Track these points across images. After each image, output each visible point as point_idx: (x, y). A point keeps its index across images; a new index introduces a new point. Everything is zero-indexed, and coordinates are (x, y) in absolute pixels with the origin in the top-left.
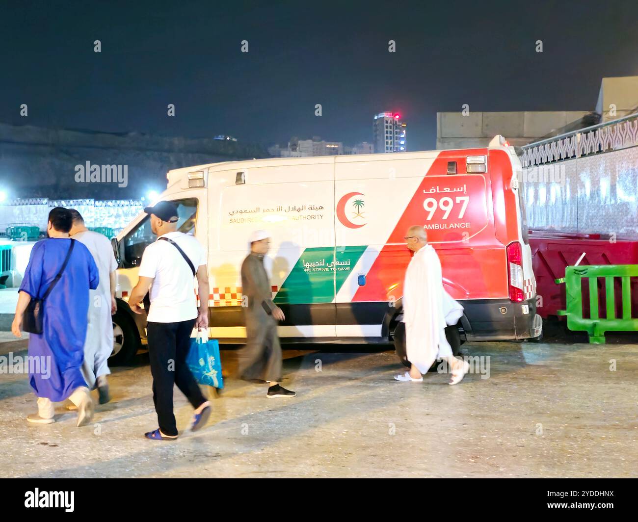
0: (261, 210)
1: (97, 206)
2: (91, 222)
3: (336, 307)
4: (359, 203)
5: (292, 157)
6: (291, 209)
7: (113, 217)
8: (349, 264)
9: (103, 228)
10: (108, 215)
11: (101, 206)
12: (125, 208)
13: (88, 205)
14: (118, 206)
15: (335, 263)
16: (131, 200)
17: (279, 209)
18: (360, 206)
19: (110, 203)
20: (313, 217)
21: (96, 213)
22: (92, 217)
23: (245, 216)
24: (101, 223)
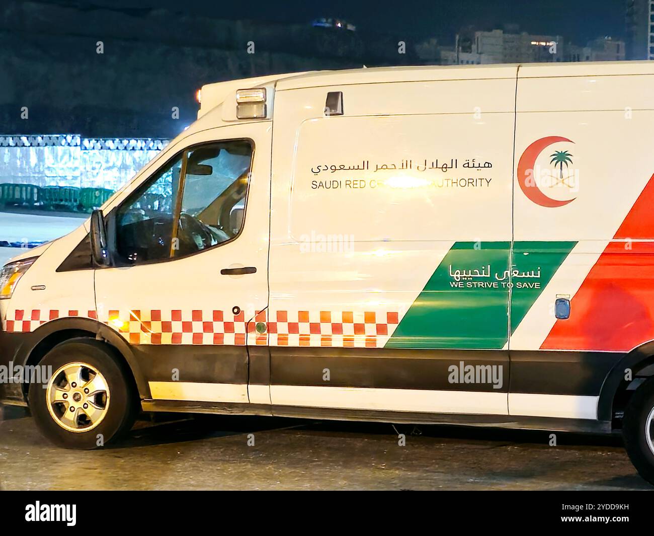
0: (372, 167)
1: (86, 149)
2: (75, 178)
3: (510, 359)
4: (561, 158)
5: (462, 62)
6: (429, 165)
7: (116, 169)
8: (539, 276)
9: (97, 189)
10: (105, 165)
11: (93, 148)
12: (137, 154)
13: (69, 145)
14: (126, 148)
15: (510, 272)
16: (150, 139)
17: (407, 165)
18: (563, 163)
19: (109, 143)
20: (471, 182)
21: (85, 161)
22: (76, 168)
23: (340, 176)
24: (92, 179)
